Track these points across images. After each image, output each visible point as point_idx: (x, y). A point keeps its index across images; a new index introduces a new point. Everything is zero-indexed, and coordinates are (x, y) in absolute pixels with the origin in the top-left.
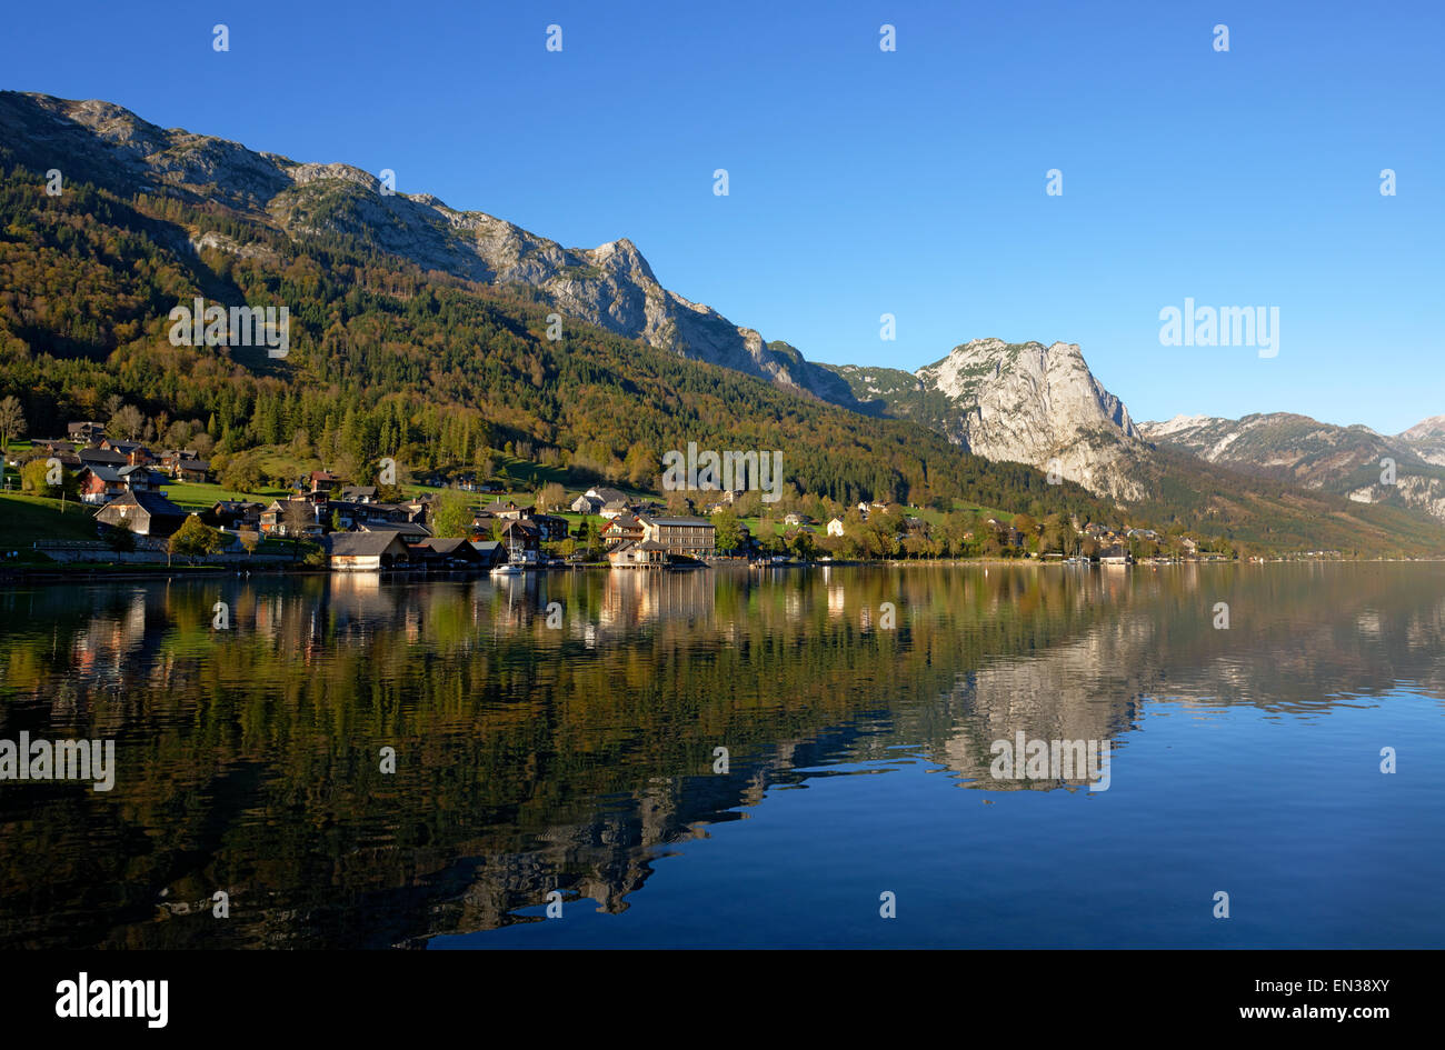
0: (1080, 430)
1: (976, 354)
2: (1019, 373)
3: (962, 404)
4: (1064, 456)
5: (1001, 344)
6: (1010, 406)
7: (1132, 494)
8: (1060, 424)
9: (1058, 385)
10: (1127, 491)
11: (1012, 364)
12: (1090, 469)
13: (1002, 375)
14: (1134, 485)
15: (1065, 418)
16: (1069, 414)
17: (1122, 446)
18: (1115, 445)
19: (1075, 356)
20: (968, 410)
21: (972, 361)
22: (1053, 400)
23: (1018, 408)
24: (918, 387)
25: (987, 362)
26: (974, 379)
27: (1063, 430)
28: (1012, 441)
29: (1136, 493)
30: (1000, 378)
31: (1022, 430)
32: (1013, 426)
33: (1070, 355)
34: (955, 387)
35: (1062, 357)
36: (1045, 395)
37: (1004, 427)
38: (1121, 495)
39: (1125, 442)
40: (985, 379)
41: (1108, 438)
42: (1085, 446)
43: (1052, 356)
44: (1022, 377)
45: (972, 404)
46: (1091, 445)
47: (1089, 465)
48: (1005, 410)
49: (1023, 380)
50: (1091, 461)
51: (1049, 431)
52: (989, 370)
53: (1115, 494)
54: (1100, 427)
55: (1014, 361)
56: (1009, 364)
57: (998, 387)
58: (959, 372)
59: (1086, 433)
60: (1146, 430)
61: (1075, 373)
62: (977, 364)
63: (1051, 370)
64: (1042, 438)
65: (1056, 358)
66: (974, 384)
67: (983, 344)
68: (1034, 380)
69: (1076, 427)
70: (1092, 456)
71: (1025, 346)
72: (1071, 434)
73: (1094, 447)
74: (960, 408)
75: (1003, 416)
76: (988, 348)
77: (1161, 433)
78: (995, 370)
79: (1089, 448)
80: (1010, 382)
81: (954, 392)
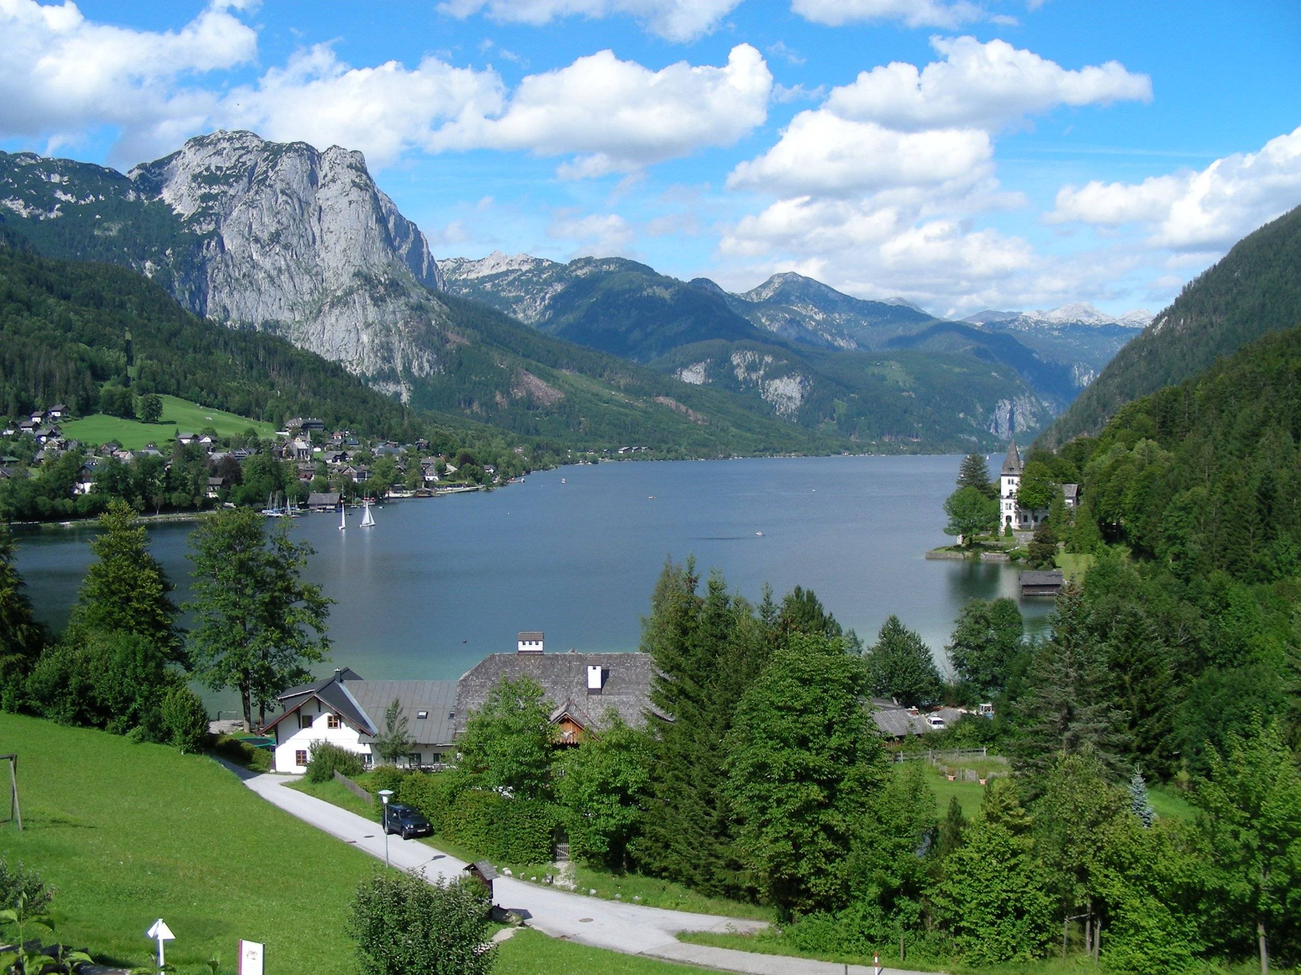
0: (357, 274)
1: (219, 153)
2: (279, 186)
3: (196, 228)
4: (336, 311)
5: (256, 142)
6: (265, 236)
7: (421, 368)
8: (333, 264)
9: (332, 208)
10: (415, 363)
11: (270, 173)
12: (370, 330)
13: (255, 187)
14: (426, 356)
15: (340, 256)
16: (345, 250)
17: (414, 300)
18: (403, 300)
19: (357, 170)
20: (204, 236)
21: (215, 161)
22: (325, 229)
23: (275, 237)
24: (132, 196)
25: (235, 167)
26: (215, 190)
27: (337, 275)
28: (265, 285)
29: (426, 366)
30: (252, 193)
31: (280, 270)
32: (267, 263)
33: (350, 166)
34: (187, 200)
35: (338, 169)
36: (313, 222)
37: (255, 265)
38: (407, 369)
39: (417, 295)
40: (232, 192)
41: (395, 288)
42: (362, 297)
43: (326, 166)
44: (283, 192)
45: (211, 227)
46: (372, 297)
47: (368, 325)
48: (257, 240)
49: (285, 198)
50: (370, 320)
51: (317, 274)
52: (238, 178)
53: (400, 368)
54: (385, 272)
55: (273, 168)
56: (266, 172)
57: (251, 204)
58: (195, 178)
59: (366, 279)
60: (454, 271)
61: (355, 194)
62: (218, 168)
63: (323, 185)
64: (306, 284)
65: (331, 169)
66: (214, 197)
67: (230, 139)
68: (300, 200)
69: (352, 270)
70: (372, 313)
71: (290, 147)
72: (346, 280)
73: (378, 301)
74: (193, 233)
75: (254, 249)
76: (238, 145)
77: (473, 276)
78: (245, 180)
79: (369, 301)
80: (264, 199)
81: (184, 208)
